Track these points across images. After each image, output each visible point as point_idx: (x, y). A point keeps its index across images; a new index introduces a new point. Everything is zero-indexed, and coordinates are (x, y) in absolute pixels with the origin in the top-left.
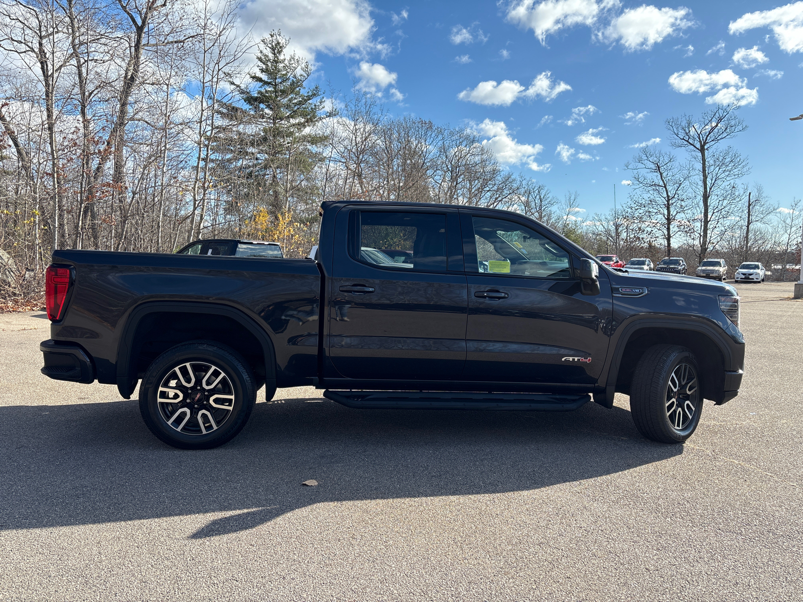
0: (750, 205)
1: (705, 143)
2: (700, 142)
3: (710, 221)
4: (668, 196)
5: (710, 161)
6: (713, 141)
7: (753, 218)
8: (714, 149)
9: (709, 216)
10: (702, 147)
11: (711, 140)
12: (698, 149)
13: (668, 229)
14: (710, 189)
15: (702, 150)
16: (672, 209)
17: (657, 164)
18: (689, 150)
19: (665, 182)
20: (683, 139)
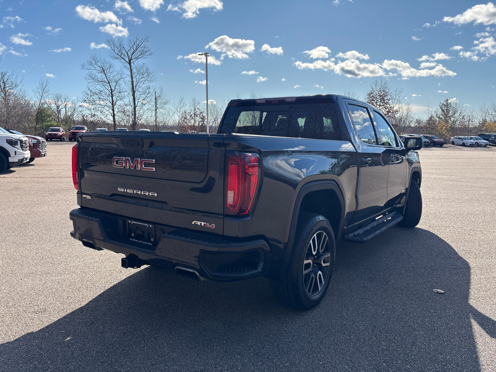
0: (156, 98)
1: (131, 59)
2: (129, 58)
3: (137, 106)
4: (111, 90)
5: (134, 71)
6: (135, 58)
7: (158, 106)
8: (136, 64)
9: (136, 104)
10: (130, 61)
11: (134, 58)
12: (127, 62)
13: (113, 110)
14: (136, 87)
15: (130, 63)
16: (114, 98)
17: (103, 68)
18: (122, 62)
19: (109, 80)
20: (118, 54)
